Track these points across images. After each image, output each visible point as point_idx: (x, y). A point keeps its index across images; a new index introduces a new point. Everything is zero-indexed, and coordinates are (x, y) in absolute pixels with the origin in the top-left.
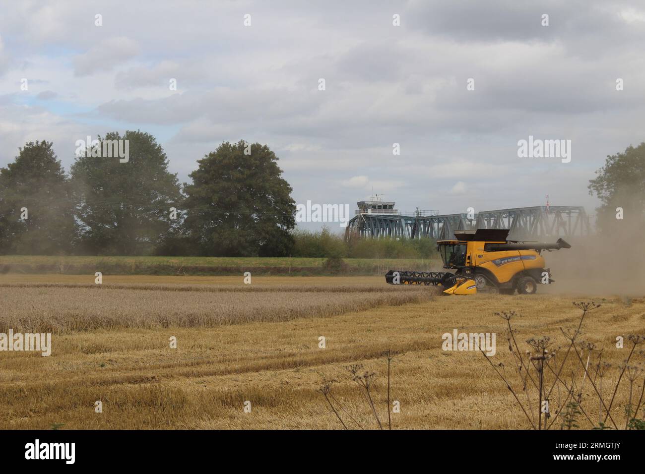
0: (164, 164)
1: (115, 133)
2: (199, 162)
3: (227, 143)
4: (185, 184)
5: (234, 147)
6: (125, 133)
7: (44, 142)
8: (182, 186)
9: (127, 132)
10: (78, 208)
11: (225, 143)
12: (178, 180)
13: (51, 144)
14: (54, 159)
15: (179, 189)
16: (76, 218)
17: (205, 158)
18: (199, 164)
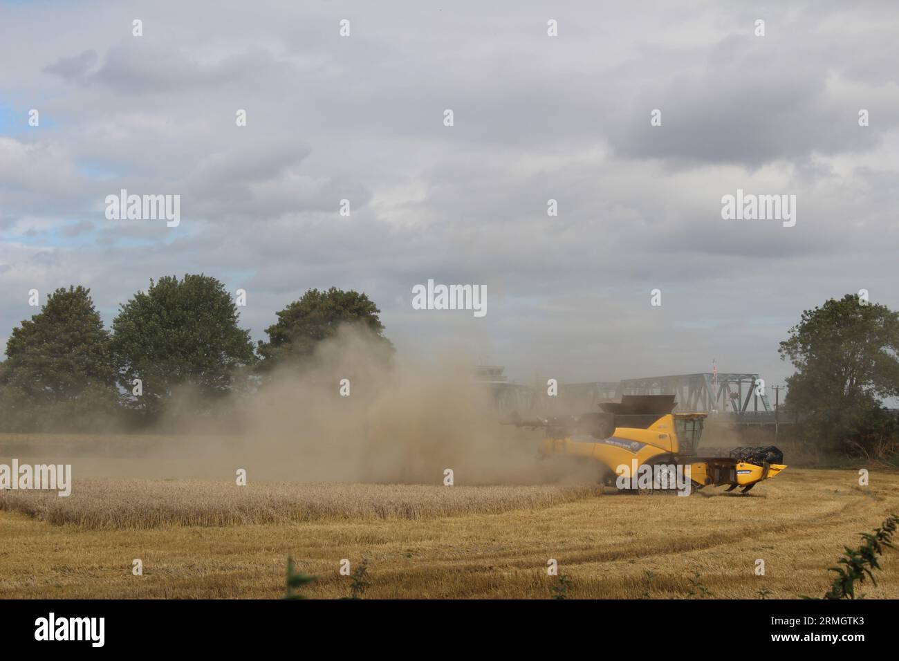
0: (234, 317)
1: (172, 277)
2: (278, 314)
3: (315, 290)
4: (260, 342)
5: (324, 295)
6: (183, 277)
7: (79, 288)
8: (257, 345)
9: (186, 275)
10: (122, 372)
11: (312, 290)
12: (250, 338)
13: (88, 291)
14: (92, 309)
15: (252, 348)
16: (118, 385)
17: (286, 309)
18: (279, 317)
